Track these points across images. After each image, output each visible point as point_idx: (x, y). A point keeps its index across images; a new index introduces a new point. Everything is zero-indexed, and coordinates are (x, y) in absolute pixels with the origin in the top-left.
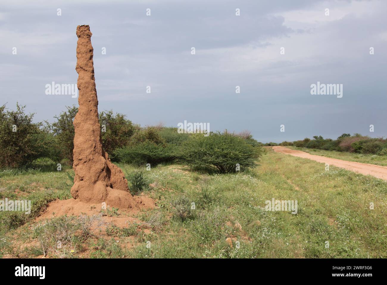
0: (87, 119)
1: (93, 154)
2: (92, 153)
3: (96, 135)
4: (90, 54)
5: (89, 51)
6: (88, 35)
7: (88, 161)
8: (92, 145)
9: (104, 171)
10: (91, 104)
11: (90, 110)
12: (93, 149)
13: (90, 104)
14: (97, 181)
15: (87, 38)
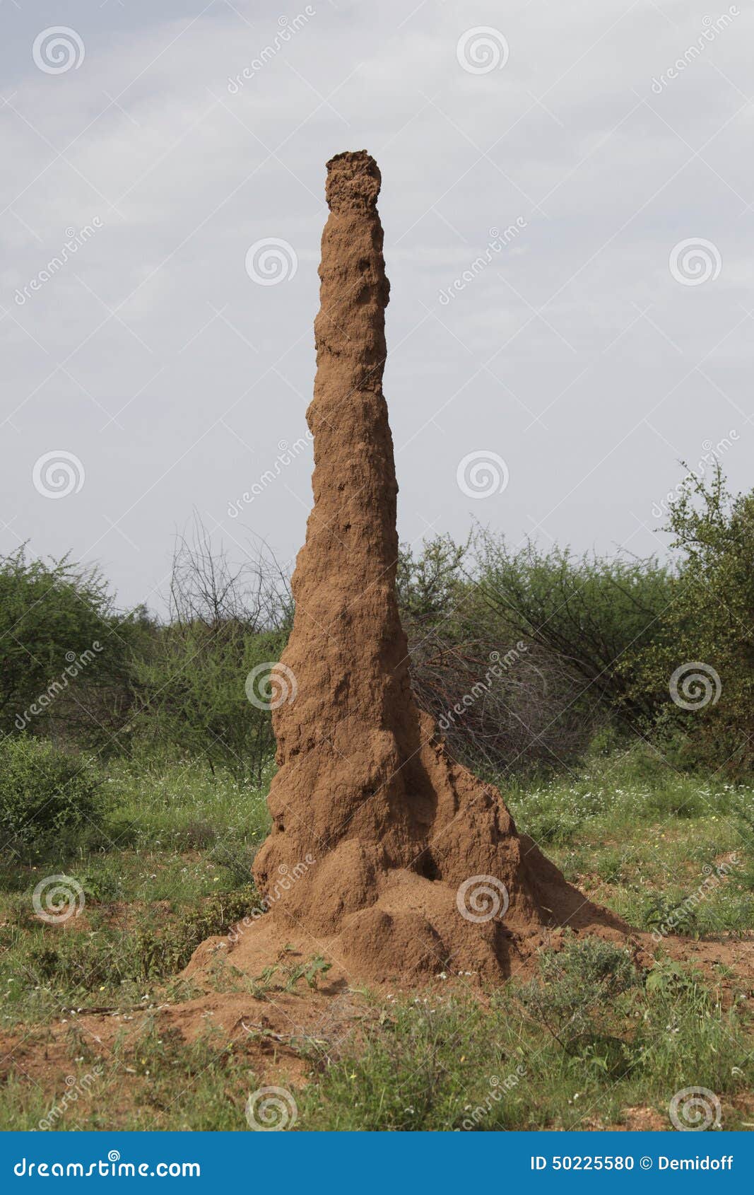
0: (327, 565)
1: (329, 719)
2: (325, 713)
3: (358, 635)
4: (360, 280)
5: (354, 264)
6: (356, 195)
7: (305, 747)
8: (327, 679)
9: (380, 797)
10: (347, 498)
11: (341, 527)
12: (329, 696)
13: (343, 500)
14: (342, 835)
15: (355, 209)
